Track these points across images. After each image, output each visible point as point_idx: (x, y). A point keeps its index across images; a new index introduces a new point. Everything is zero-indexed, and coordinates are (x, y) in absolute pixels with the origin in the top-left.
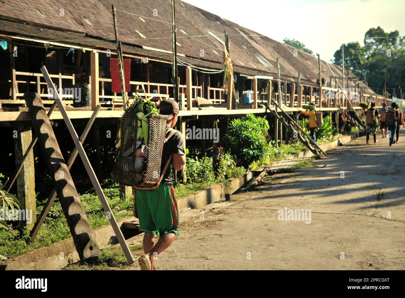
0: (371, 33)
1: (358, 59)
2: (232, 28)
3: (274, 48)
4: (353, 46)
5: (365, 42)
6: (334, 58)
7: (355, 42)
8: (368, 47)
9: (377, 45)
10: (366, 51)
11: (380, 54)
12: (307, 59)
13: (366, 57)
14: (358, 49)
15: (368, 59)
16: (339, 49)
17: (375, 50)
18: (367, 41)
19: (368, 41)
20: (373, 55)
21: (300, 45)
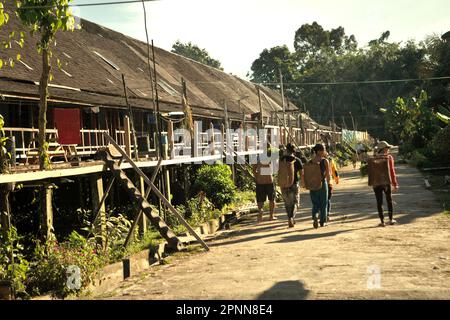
0: (303, 32)
1: (288, 72)
2: (118, 42)
3: (174, 65)
4: (280, 52)
5: (296, 46)
6: (252, 72)
7: (281, 45)
8: (301, 53)
9: (314, 51)
10: (298, 60)
11: (319, 63)
12: (219, 79)
13: (299, 68)
14: (287, 58)
15: (302, 71)
16: (258, 57)
17: (311, 57)
18: (298, 44)
19: (301, 44)
20: (309, 65)
21: (200, 53)
